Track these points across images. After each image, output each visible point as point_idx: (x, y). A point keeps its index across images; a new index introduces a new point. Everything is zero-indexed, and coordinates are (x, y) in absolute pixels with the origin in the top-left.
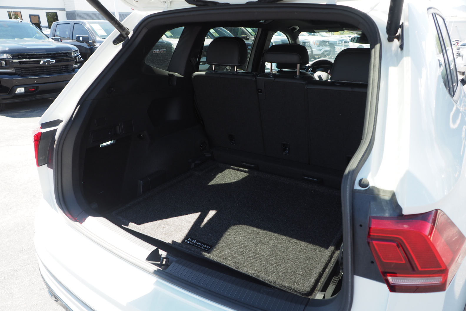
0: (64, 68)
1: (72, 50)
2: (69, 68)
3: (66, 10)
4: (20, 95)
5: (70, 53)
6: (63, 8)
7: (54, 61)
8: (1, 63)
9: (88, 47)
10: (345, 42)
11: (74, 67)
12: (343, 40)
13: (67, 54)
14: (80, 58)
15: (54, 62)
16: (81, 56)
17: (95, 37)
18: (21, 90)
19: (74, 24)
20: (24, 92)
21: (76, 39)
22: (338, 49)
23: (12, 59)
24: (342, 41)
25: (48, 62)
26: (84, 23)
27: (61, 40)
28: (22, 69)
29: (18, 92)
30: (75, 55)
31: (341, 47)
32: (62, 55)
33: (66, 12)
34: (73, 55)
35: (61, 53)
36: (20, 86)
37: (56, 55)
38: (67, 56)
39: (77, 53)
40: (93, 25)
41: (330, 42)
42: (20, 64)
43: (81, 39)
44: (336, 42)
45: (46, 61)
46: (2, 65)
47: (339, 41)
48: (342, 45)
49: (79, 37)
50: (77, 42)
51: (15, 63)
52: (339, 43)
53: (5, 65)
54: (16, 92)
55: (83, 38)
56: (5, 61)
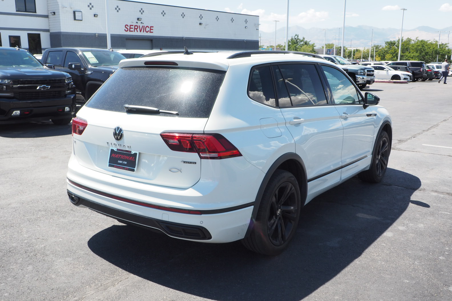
0: (57, 93)
1: (66, 77)
2: (61, 94)
3: (51, 31)
4: (16, 117)
5: (64, 80)
6: (47, 28)
7: (49, 86)
8: (3, 88)
9: (79, 74)
10: (368, 71)
11: (66, 93)
12: (366, 68)
13: (62, 81)
14: (73, 85)
15: (49, 88)
16: (73, 83)
17: (87, 65)
18: (17, 112)
19: (67, 51)
20: (19, 114)
21: (68, 67)
22: (360, 79)
23: (13, 84)
24: (364, 69)
25: (44, 87)
26: (76, 51)
27: (54, 66)
28: (20, 94)
29: (14, 114)
30: (68, 82)
31: (363, 77)
32: (57, 81)
33: (51, 33)
34: (66, 82)
35: (55, 80)
36: (17, 109)
37: (52, 82)
38: (61, 82)
39: (70, 80)
40: (85, 53)
41: (349, 71)
42: (19, 89)
43: (73, 66)
44: (358, 70)
45: (42, 87)
46: (3, 89)
47: (361, 70)
48: (364, 75)
49: (71, 65)
50: (69, 69)
51: (15, 88)
52: (361, 72)
53: (5, 90)
54: (12, 115)
55: (75, 65)
56: (6, 86)
